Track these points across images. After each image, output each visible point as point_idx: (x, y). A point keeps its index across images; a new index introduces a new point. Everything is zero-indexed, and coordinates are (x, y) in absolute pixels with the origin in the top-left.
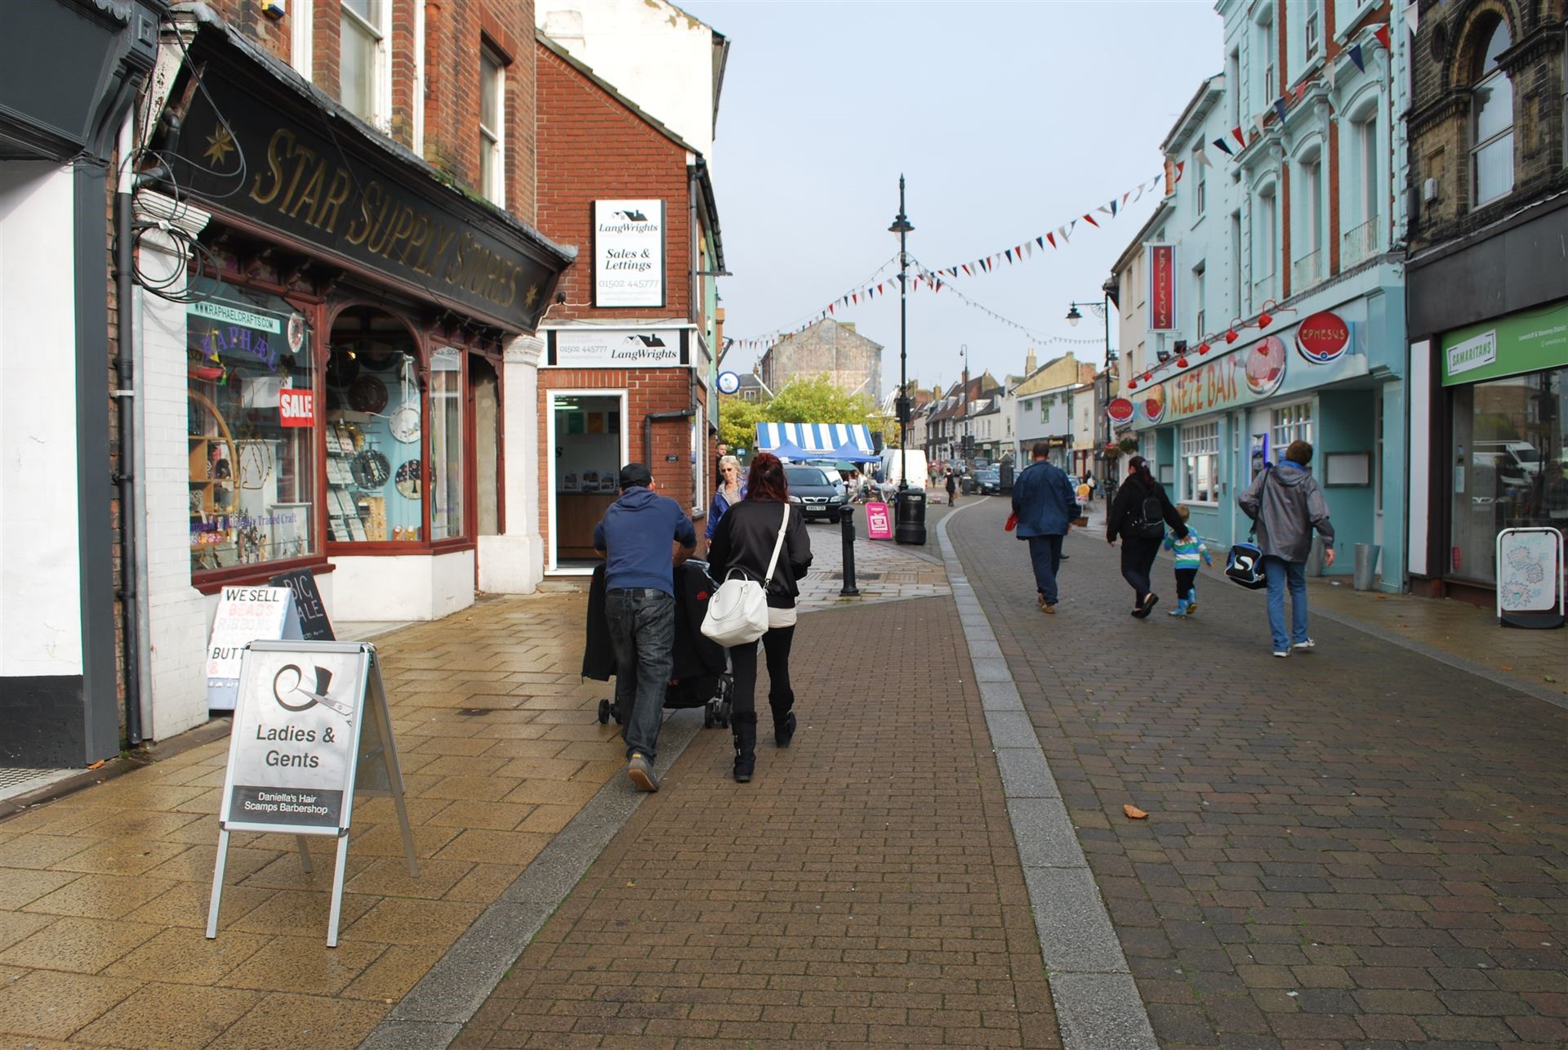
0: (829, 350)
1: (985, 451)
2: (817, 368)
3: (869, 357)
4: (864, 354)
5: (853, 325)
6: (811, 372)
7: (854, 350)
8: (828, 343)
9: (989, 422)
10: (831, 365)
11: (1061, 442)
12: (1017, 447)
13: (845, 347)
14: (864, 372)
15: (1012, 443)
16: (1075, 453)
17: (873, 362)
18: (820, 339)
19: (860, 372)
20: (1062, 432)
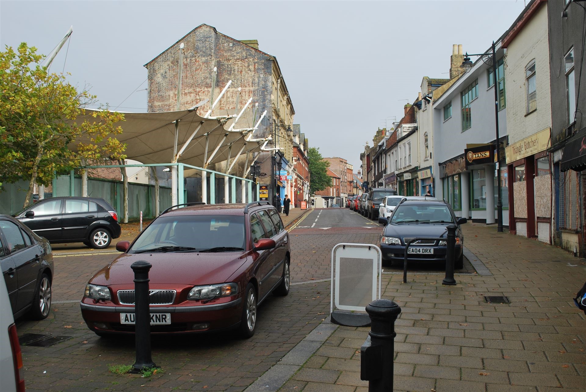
0: (206, 62)
1: (407, 180)
2: (192, 86)
3: (256, 70)
4: (252, 67)
5: (256, 42)
6: (186, 91)
7: (240, 62)
8: (205, 54)
9: (409, 144)
10: (208, 81)
11: (488, 154)
12: (436, 173)
13: (229, 60)
14: (252, 89)
15: (430, 167)
16: (511, 168)
17: (262, 76)
18: (196, 50)
19: (247, 89)
20: (489, 138)
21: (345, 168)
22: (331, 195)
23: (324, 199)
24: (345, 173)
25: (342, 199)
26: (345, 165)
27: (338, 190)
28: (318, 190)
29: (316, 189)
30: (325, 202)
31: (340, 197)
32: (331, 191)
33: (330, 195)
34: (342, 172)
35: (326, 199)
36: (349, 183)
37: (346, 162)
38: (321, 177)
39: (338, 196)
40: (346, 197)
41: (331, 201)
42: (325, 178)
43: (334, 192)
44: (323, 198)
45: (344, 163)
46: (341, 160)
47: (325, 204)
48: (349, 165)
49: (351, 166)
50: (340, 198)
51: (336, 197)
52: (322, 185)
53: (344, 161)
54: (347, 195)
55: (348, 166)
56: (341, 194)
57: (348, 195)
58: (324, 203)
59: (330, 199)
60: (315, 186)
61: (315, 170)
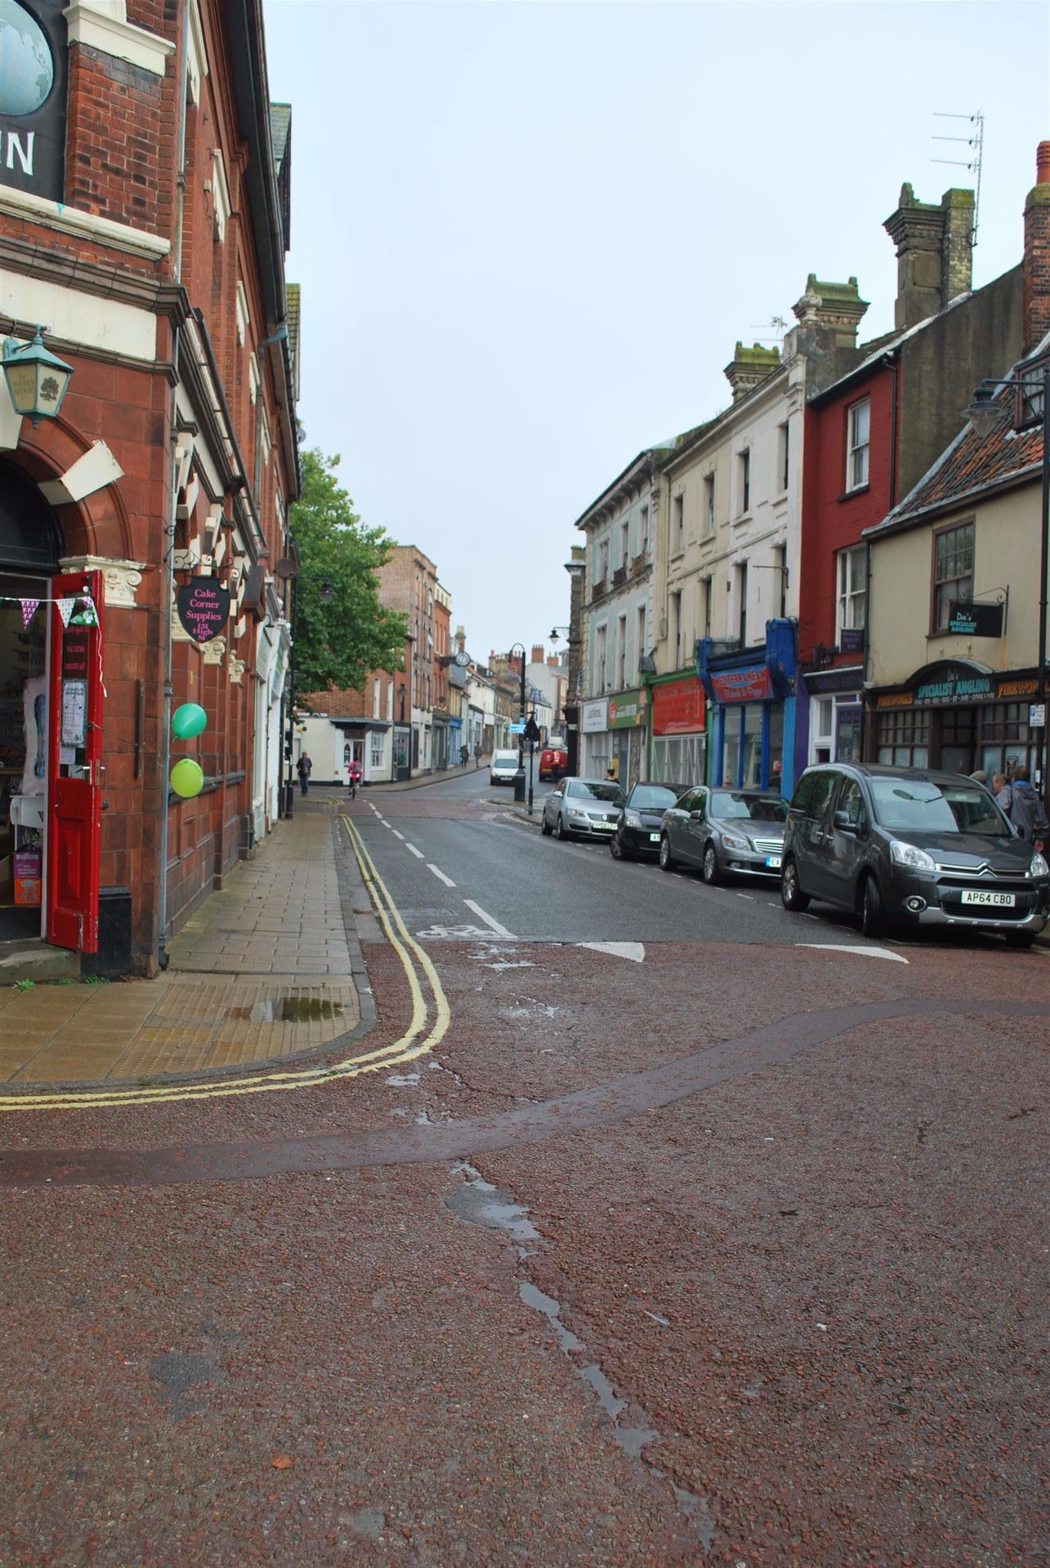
21: (430, 599)
22: (377, 716)
23: (340, 733)
24: (426, 618)
25: (417, 732)
26: (429, 583)
27: (402, 690)
28: (325, 687)
29: (315, 676)
30: (347, 748)
31: (409, 725)
32: (377, 694)
33: (372, 712)
34: (420, 613)
35: (354, 730)
36: (437, 665)
37: (433, 571)
38: (347, 611)
39: (403, 720)
40: (427, 727)
41: (375, 742)
42: (372, 622)
43: (386, 702)
44: (338, 725)
45: (426, 575)
46: (419, 558)
47: (347, 758)
48: (441, 591)
49: (445, 595)
50: (407, 730)
51: (397, 724)
52: (349, 660)
53: (429, 568)
54: (431, 715)
55: (438, 595)
56: (413, 711)
57: (435, 717)
58: (340, 753)
59: (369, 735)
60: (314, 658)
61: (318, 565)
